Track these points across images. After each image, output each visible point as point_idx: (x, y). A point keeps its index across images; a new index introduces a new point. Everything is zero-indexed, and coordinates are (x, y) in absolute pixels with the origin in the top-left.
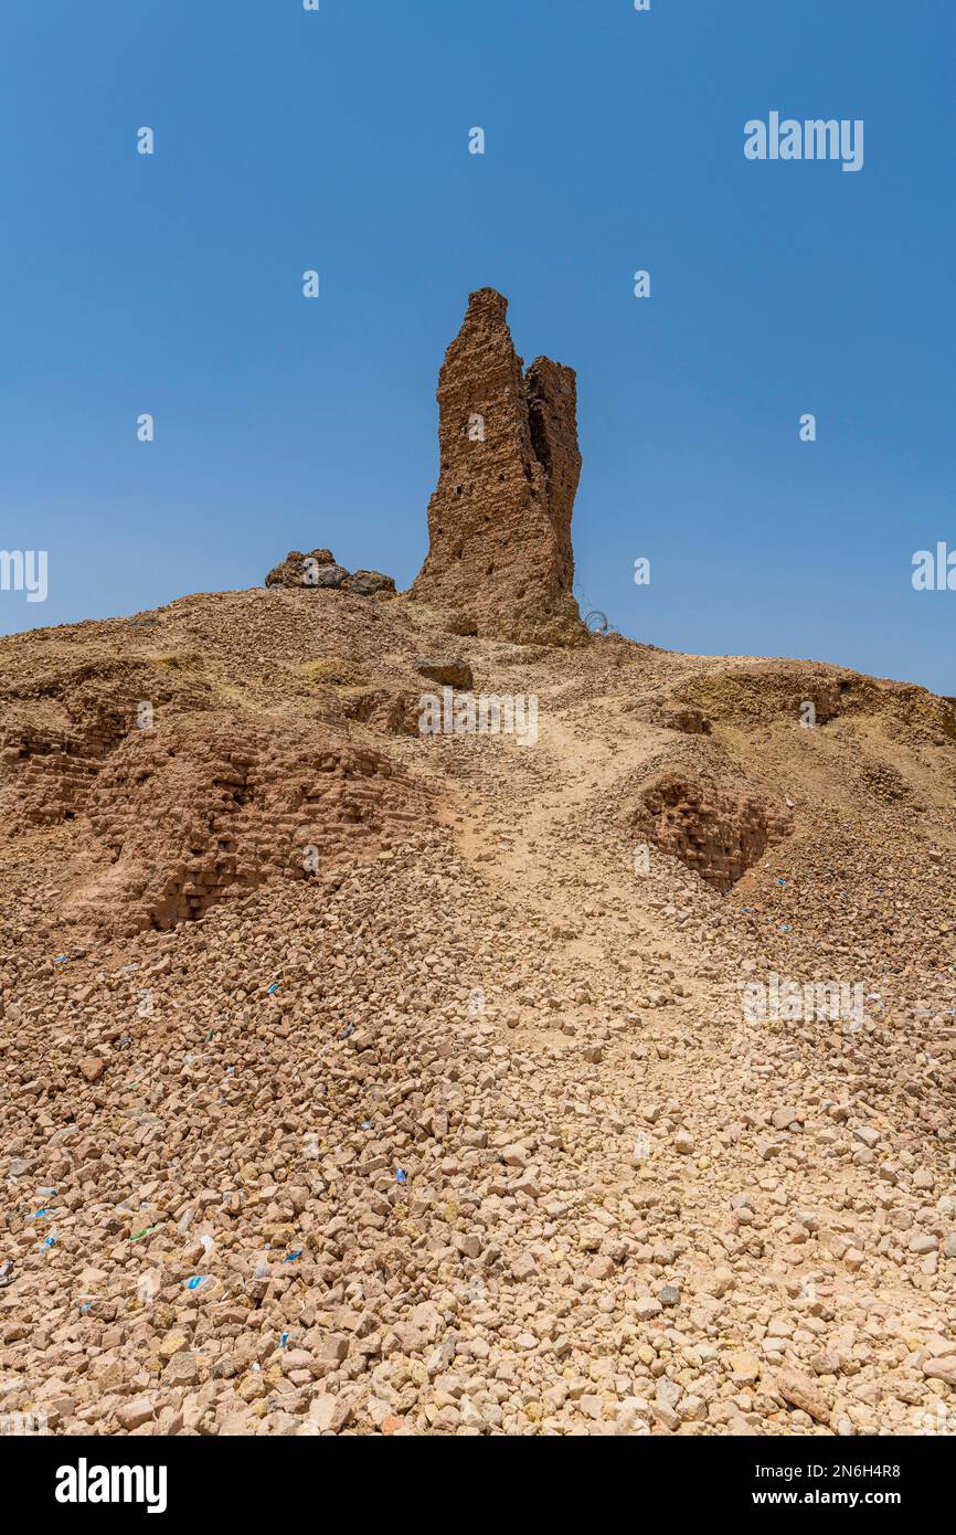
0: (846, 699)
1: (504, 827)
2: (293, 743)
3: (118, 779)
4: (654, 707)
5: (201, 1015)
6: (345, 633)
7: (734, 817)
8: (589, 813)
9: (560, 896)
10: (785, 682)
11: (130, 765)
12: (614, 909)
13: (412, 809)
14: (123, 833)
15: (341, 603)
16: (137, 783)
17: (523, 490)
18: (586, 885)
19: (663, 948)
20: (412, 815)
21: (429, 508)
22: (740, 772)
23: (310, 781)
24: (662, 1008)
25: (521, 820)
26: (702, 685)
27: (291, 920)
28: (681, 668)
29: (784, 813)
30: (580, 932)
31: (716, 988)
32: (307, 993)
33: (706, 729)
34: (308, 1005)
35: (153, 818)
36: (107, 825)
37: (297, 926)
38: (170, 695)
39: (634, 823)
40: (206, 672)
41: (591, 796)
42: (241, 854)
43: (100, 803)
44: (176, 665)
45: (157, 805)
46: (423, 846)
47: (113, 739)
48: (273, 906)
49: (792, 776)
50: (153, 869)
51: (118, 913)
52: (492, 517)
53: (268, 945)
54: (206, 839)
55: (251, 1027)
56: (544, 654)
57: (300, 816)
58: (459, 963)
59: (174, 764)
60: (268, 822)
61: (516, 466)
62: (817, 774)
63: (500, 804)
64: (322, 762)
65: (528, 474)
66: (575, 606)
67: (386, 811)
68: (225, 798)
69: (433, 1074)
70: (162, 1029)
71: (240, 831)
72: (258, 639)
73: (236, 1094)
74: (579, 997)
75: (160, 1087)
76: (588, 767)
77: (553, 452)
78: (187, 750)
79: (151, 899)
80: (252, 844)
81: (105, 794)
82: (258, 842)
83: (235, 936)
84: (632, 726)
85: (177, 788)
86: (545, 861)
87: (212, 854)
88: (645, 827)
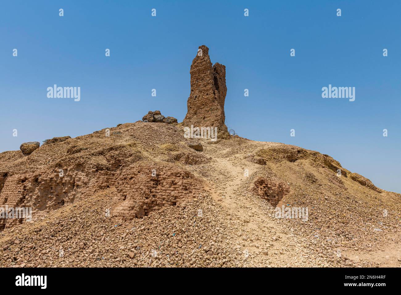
0: (299, 155)
1: (222, 192)
2: (169, 169)
3: (124, 178)
4: (252, 158)
5: (156, 241)
6: (170, 136)
7: (276, 188)
8: (242, 188)
9: (242, 211)
10: (284, 151)
11: (128, 175)
12: (256, 215)
13: (199, 187)
14: (126, 192)
15: (166, 127)
16: (130, 180)
17: (213, 97)
18: (247, 208)
19: (271, 225)
20: (199, 188)
21: (188, 101)
22: (275, 176)
23: (174, 180)
24: (276, 241)
25: (225, 189)
26: (263, 151)
27: (174, 216)
28: (256, 146)
29: (287, 187)
30: (250, 221)
31: (287, 236)
32: (185, 236)
33: (265, 163)
34: (185, 239)
35: (135, 189)
36: (122, 190)
37: (175, 218)
38: (132, 154)
39: (253, 190)
40: (137, 148)
41: (241, 183)
42: (158, 198)
43: (120, 184)
44: (131, 146)
45: (136, 186)
46: (204, 197)
47: (118, 166)
48: (168, 213)
49: (288, 176)
50: (136, 202)
51: (128, 214)
52: (204, 104)
53: (169, 223)
54: (149, 195)
55: (171, 245)
56: (220, 141)
57: (172, 189)
58: (224, 229)
59: (140, 175)
60: (164, 190)
61: (211, 91)
62: (294, 175)
63: (218, 184)
64: (177, 175)
65: (214, 93)
66: (227, 128)
67: (193, 187)
68: (154, 184)
69: (230, 258)
70: (147, 245)
71: (158, 193)
72: (149, 138)
73: (172, 262)
74: (256, 239)
75: (150, 260)
76: (238, 174)
77: (220, 87)
78: (143, 171)
79: (136, 210)
80: (161, 196)
81: (121, 182)
82: (162, 195)
83: (160, 220)
84: (247, 163)
85: (141, 181)
86: (235, 201)
87: (151, 199)
88: (256, 191)
